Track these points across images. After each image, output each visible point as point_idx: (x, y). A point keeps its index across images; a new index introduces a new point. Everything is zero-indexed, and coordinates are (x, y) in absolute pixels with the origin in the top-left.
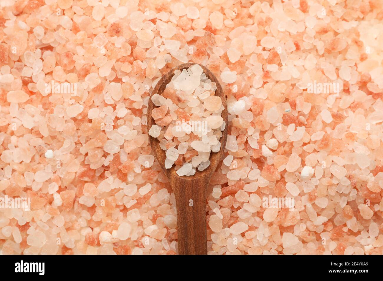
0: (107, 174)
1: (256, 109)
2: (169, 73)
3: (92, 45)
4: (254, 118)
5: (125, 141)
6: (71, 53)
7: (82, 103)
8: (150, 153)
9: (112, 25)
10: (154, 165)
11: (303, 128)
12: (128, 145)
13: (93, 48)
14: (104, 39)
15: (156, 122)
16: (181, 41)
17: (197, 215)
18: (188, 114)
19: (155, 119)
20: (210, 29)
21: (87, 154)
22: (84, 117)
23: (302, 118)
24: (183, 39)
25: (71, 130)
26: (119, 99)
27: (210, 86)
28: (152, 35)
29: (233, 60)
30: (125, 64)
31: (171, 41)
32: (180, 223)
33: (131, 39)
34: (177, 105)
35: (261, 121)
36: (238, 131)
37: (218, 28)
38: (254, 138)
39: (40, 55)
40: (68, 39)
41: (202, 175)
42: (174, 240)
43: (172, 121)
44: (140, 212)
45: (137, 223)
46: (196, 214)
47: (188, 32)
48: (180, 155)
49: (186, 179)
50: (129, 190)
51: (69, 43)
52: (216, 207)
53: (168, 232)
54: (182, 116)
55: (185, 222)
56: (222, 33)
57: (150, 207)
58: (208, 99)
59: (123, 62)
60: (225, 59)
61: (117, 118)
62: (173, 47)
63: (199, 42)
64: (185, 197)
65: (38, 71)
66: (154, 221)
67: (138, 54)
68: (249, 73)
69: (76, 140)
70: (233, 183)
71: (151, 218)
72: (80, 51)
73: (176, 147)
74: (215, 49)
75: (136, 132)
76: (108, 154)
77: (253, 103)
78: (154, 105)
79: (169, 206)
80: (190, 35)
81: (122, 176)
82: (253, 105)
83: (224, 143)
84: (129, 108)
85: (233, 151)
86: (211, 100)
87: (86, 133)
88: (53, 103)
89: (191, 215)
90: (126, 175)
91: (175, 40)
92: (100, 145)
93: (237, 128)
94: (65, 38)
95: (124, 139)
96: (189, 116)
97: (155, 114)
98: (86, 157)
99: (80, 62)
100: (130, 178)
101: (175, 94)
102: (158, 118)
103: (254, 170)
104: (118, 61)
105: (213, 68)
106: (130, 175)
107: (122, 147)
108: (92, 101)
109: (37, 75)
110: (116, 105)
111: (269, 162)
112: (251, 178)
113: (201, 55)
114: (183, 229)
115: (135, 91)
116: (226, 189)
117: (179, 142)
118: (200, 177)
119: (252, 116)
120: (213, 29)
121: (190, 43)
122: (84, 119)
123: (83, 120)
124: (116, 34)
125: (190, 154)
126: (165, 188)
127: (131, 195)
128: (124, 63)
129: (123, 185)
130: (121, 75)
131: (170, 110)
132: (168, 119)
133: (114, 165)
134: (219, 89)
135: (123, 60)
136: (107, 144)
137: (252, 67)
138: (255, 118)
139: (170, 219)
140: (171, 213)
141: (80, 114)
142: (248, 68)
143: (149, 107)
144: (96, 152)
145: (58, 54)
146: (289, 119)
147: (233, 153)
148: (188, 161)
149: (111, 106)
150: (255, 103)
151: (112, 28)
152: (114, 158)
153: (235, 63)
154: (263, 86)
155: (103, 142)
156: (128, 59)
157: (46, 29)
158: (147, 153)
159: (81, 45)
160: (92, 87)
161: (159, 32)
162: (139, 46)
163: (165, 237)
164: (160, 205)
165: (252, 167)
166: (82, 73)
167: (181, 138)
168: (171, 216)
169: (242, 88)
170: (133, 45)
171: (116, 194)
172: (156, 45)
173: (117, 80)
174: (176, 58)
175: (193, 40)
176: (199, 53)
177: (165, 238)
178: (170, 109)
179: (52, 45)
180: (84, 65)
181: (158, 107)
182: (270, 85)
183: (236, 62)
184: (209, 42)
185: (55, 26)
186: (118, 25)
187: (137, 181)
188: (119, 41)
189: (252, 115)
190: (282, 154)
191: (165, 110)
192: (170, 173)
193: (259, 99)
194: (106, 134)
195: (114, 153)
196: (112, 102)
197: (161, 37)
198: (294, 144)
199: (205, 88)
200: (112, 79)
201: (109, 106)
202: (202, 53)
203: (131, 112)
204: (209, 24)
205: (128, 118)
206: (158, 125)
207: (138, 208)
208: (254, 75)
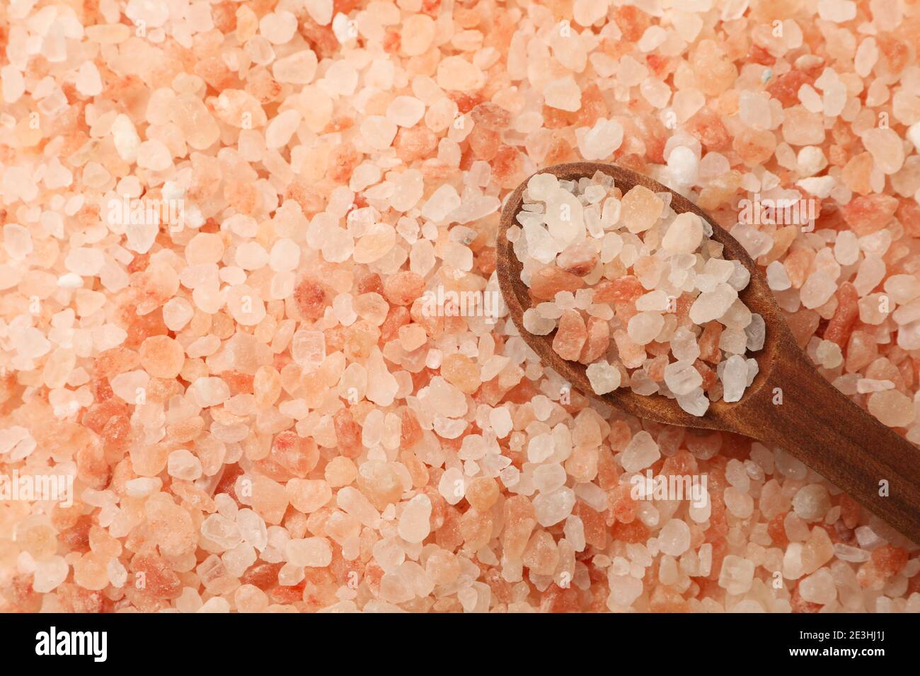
0: (599, 562)
1: (716, 134)
2: (501, 253)
3: (305, 372)
4: (726, 156)
5: (564, 464)
6: (283, 433)
7: (408, 493)
8: (630, 434)
9: (296, 296)
10: (662, 444)
11: (827, 71)
12: (578, 464)
13: (313, 375)
14: (312, 336)
15: (583, 362)
16: (448, 179)
17: (851, 430)
18: (624, 277)
19: (575, 358)
20: (469, 103)
21: (526, 572)
22: (445, 511)
23: (803, 61)
24: (447, 171)
25: (448, 565)
26: (467, 407)
27: (597, 189)
28: (384, 229)
29: (572, 104)
30: (400, 335)
31: (429, 201)
32: (842, 478)
33: (360, 281)
34: (585, 286)
35: (751, 144)
36: (731, 210)
37: (479, 85)
38: (769, 189)
39: (234, 503)
40: (246, 416)
41: (774, 351)
42: (855, 528)
43: (610, 326)
44: (738, 555)
45: (759, 580)
46: (848, 429)
47: (441, 150)
48: (694, 365)
49: (756, 392)
50: (674, 540)
51: (258, 421)
52: (856, 382)
53: (829, 527)
54: (618, 293)
55: (847, 467)
56: (496, 85)
57: (745, 523)
58: (623, 211)
59: (394, 334)
60: (555, 121)
61: (504, 443)
62: (446, 204)
63: (480, 143)
64: (794, 424)
65: (263, 536)
66: (780, 539)
67: (404, 289)
68: (623, 97)
69: (477, 572)
70: (834, 305)
71: (769, 541)
72: (295, 409)
73: (673, 360)
74: (518, 126)
75: (560, 427)
76: (560, 526)
77: (699, 131)
78: (543, 336)
79: (773, 482)
80: (450, 153)
81: (635, 531)
82: (703, 135)
83: (740, 252)
84: (499, 401)
85: (765, 251)
86: (632, 207)
87: (484, 535)
88: (359, 558)
89: (842, 441)
90: (637, 523)
91: (436, 190)
92: (531, 524)
93: (722, 207)
94: (242, 420)
95: (557, 463)
96: (630, 279)
97: (566, 349)
98: (530, 579)
99: (322, 429)
100: (651, 520)
101: (561, 272)
102: (580, 349)
103: (837, 242)
104: (381, 344)
105: (557, 157)
106: (645, 512)
107: (570, 482)
108: (423, 468)
109: (269, 545)
110: (474, 423)
111: (843, 199)
112: (849, 261)
113: (509, 162)
114: (858, 482)
115: (475, 360)
116: (835, 328)
117: (666, 344)
118: (774, 359)
119: (721, 157)
120: (473, 97)
121: (465, 164)
122: (449, 517)
123: (450, 519)
124: (321, 304)
125: (710, 342)
126: (728, 460)
127: (687, 546)
128: (397, 336)
129: (653, 547)
130: (418, 361)
131: (585, 310)
132: (599, 331)
133: (596, 532)
134: (618, 175)
135: (388, 333)
136: (540, 509)
137: (615, 82)
138: (729, 153)
139: (807, 500)
140: (793, 489)
141: (434, 515)
142: (611, 91)
143: (539, 350)
144: (539, 546)
145: (262, 461)
146: (784, 87)
147: (771, 256)
148: (719, 357)
149: (467, 434)
150: (702, 128)
151: (304, 304)
152: (581, 518)
153: (582, 105)
154: (674, 89)
155: (530, 513)
156: (397, 319)
157: (190, 445)
158: (625, 437)
159: (284, 396)
160: (395, 442)
161: (391, 209)
162: (388, 276)
163: (834, 543)
164: (756, 500)
165: (829, 241)
166: (349, 440)
167: (662, 331)
168: (801, 492)
169: (646, 134)
170: (373, 284)
171: (662, 577)
172: (413, 240)
173: (422, 378)
174: (473, 220)
175: (463, 154)
176: (503, 162)
177: (836, 545)
178: (582, 308)
179: (232, 461)
180: (336, 423)
181: (556, 330)
182: (682, 72)
183: (582, 101)
184: (496, 123)
185: (199, 421)
186: (308, 283)
187: (671, 507)
188: (343, 309)
189: (718, 154)
190: (848, 159)
191: (575, 319)
192: (718, 415)
193: (698, 115)
194: (515, 494)
195: (571, 511)
196: (463, 425)
197: (404, 214)
198: (846, 118)
199: (595, 202)
200: (411, 389)
201: (465, 439)
202: (508, 157)
203: (511, 403)
204: (459, 96)
205: (523, 417)
206: (594, 361)
207: (726, 552)
208: (636, 89)
